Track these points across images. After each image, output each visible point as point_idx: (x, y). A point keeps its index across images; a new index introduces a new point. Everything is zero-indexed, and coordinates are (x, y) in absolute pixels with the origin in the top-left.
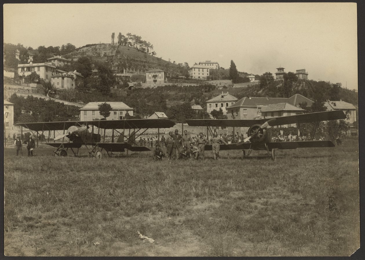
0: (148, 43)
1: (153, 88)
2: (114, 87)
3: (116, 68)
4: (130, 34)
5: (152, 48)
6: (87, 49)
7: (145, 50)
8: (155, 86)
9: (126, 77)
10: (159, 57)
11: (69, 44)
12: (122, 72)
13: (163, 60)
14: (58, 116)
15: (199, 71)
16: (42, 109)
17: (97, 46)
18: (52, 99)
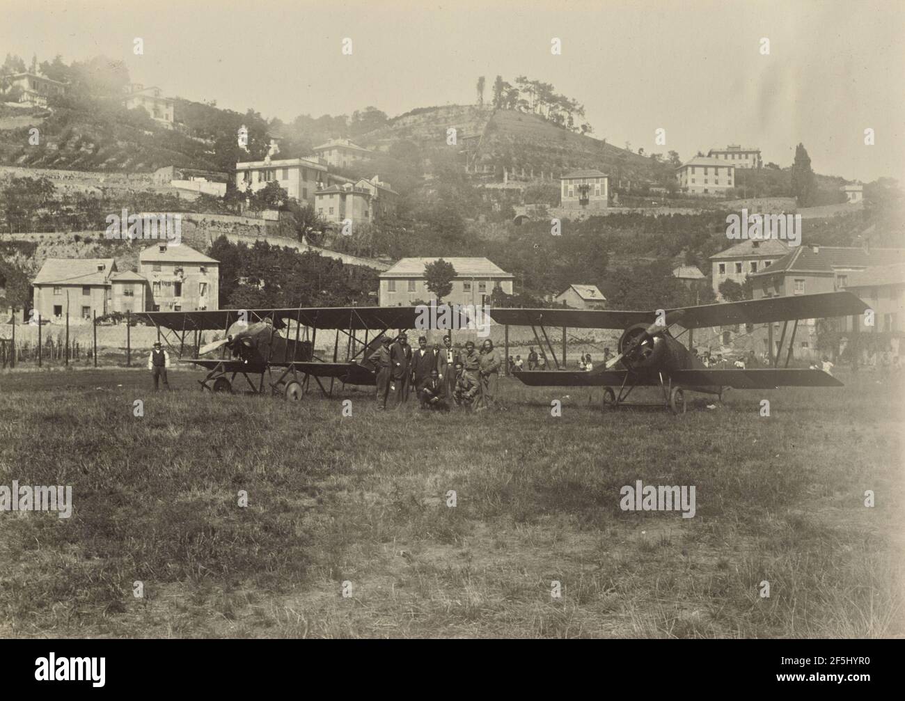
0: (571, 102)
1: (578, 220)
2: (477, 219)
3: (485, 168)
4: (525, 78)
5: (583, 115)
6: (415, 121)
7: (563, 120)
8: (583, 216)
9: (510, 191)
10: (600, 138)
11: (371, 107)
12: (500, 178)
13: (610, 147)
14: (328, 294)
15: (706, 174)
16: (289, 276)
17: (441, 112)
18: (314, 249)
